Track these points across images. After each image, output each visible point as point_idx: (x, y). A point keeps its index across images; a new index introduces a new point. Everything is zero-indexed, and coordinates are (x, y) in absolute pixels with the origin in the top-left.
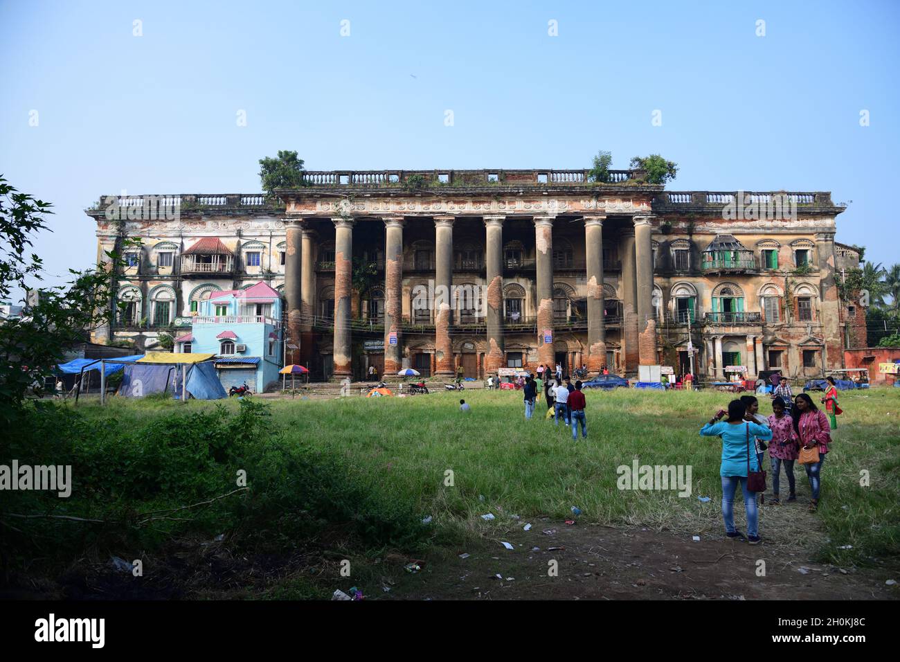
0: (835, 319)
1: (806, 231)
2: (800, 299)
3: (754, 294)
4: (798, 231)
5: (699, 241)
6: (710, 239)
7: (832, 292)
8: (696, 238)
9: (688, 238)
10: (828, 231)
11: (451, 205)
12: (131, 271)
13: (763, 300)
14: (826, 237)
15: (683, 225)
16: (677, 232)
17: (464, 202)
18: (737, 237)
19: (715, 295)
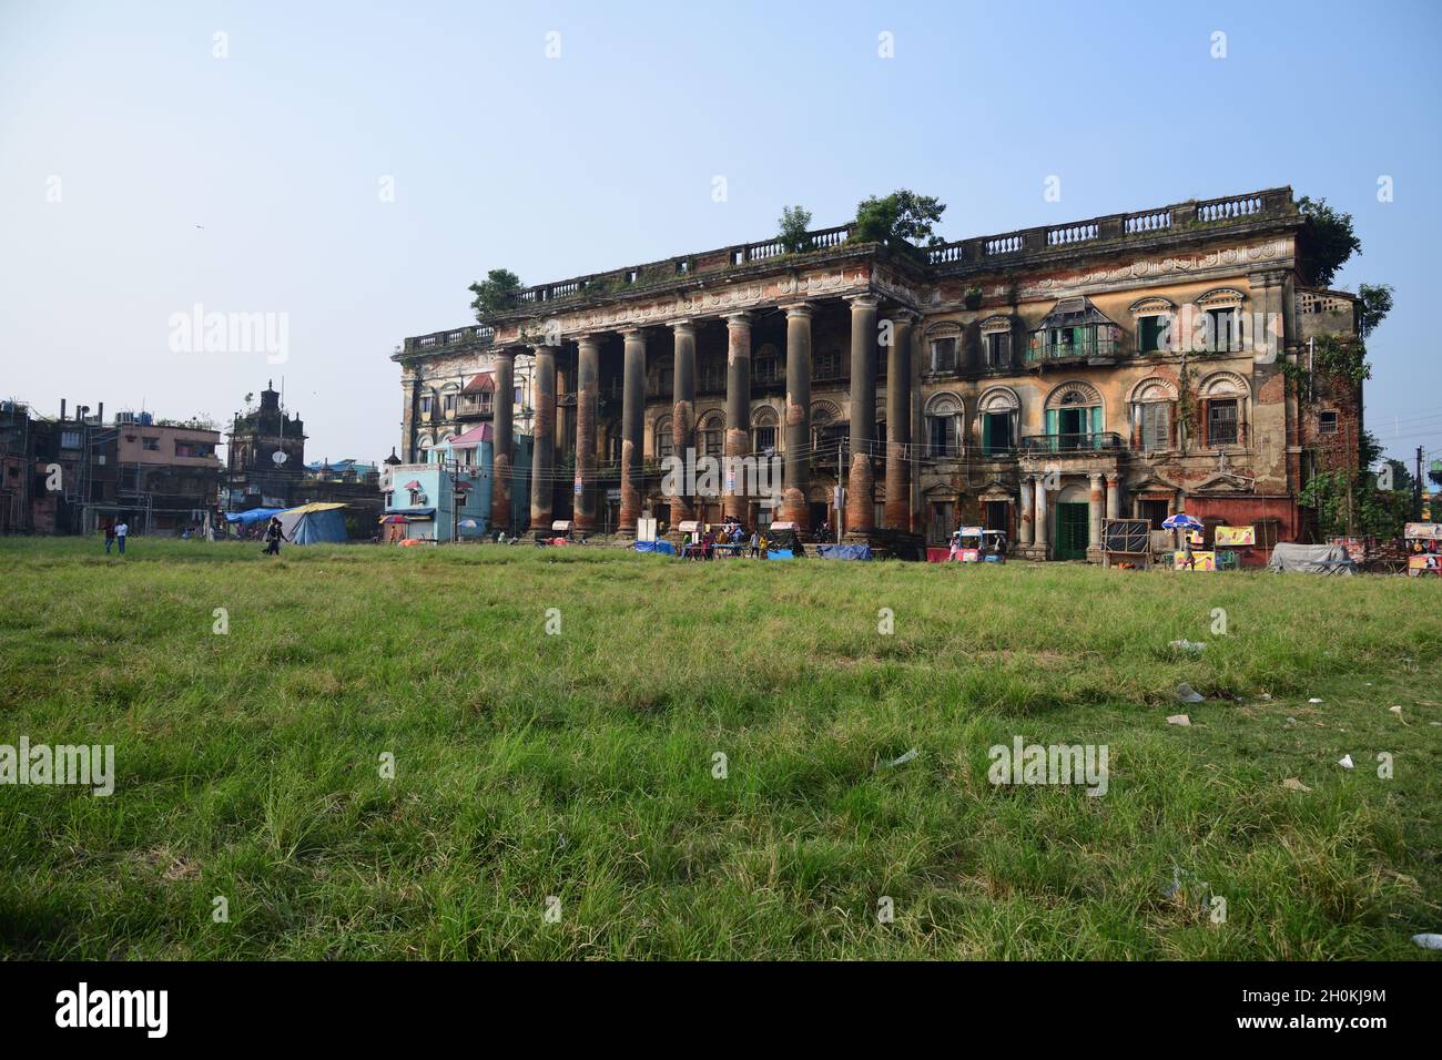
0: (1278, 437)
1: (1229, 273)
2: (1213, 402)
3: (1119, 400)
4: (1213, 275)
5: (1029, 315)
6: (1046, 308)
7: (1276, 385)
8: (1024, 310)
9: (1010, 311)
10: (1276, 266)
11: (637, 312)
12: (426, 417)
13: (1138, 410)
14: (1267, 279)
15: (1000, 290)
16: (992, 304)
17: (649, 306)
18: (1095, 301)
19: (1050, 406)
